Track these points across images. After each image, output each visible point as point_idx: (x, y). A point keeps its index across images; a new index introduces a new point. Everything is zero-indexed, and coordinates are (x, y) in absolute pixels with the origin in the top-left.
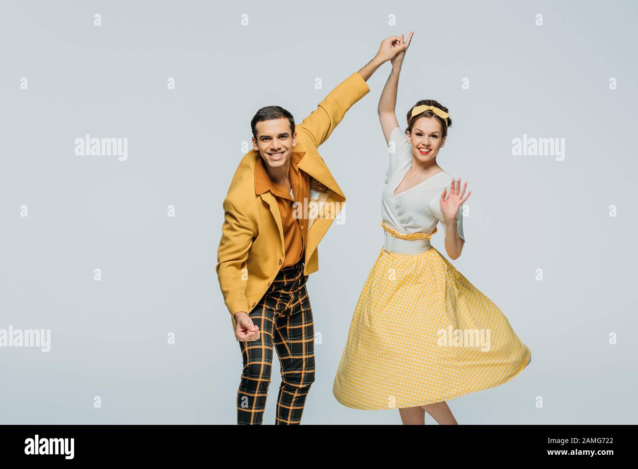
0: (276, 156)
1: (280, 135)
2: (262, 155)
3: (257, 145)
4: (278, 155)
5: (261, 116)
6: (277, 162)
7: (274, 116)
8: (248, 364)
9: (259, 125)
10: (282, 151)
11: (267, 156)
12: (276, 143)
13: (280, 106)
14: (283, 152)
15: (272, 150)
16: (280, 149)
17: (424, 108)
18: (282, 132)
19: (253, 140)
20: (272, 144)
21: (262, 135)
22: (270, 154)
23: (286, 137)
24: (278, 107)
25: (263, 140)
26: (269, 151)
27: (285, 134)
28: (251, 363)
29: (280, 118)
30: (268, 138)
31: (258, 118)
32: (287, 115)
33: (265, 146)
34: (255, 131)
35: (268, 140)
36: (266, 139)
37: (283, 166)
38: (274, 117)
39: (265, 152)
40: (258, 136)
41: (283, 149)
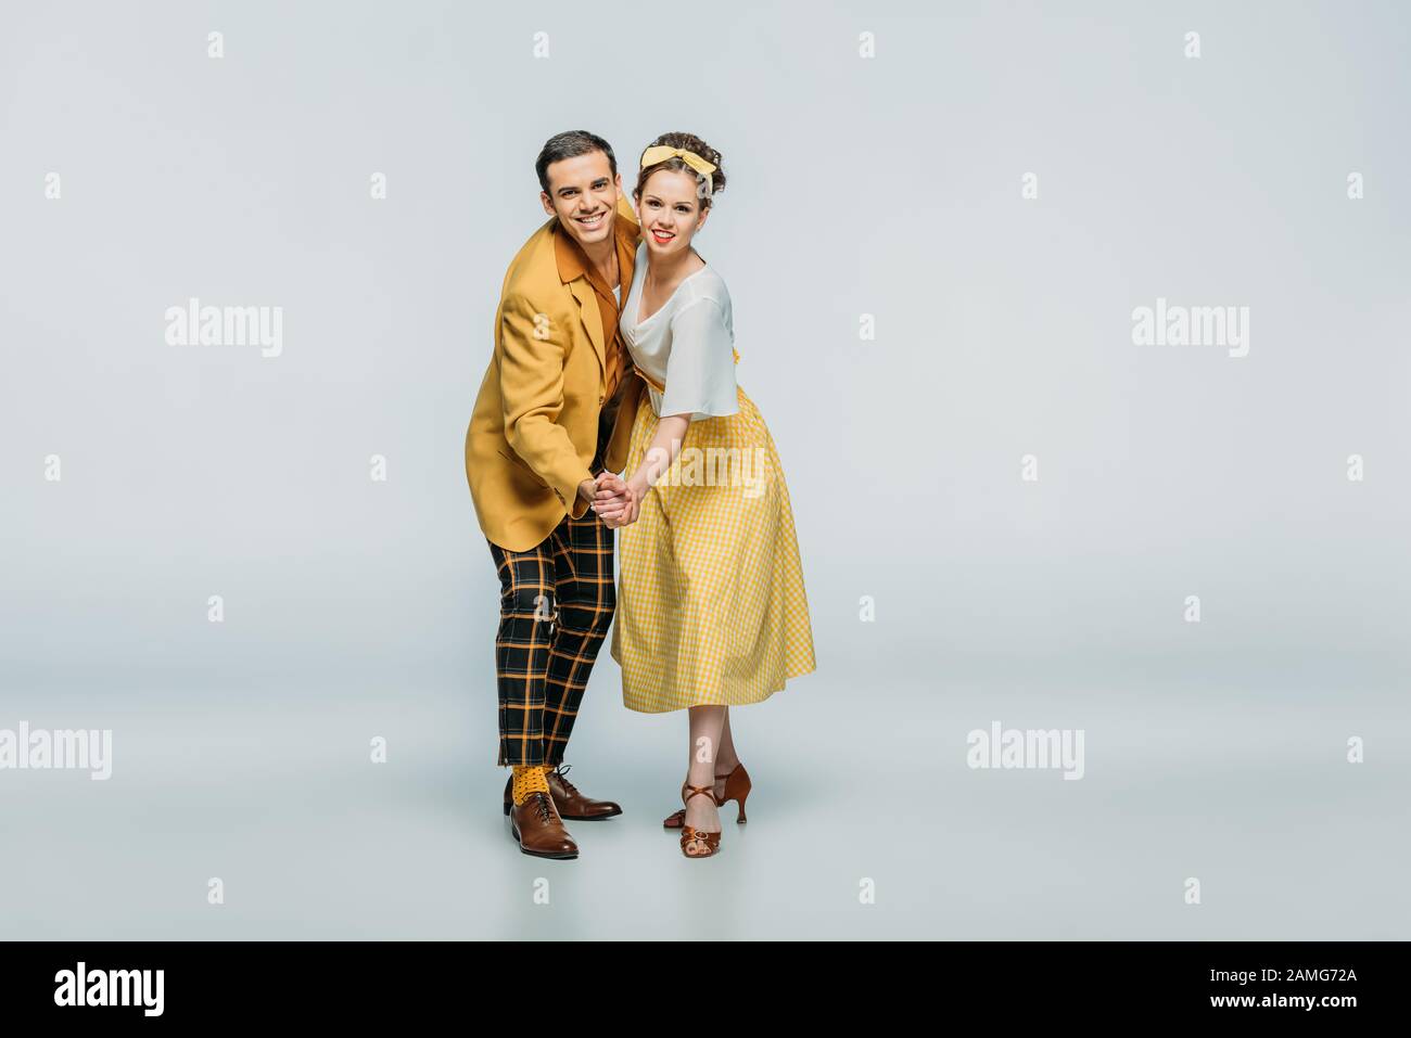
0: (593, 222)
1: (595, 182)
2: (564, 223)
3: (553, 207)
4: (595, 219)
5: (555, 153)
6: (594, 233)
7: (579, 149)
8: (514, 588)
9: (554, 169)
10: (599, 212)
11: (574, 224)
12: (591, 199)
13: (585, 130)
14: (603, 214)
15: (583, 211)
16: (597, 208)
17: (667, 153)
18: (597, 177)
19: (543, 198)
20: (582, 201)
21: (560, 187)
22: (579, 220)
23: (605, 184)
24: (582, 133)
25: (564, 194)
26: (577, 214)
27: (604, 179)
28: (519, 587)
29: (591, 152)
30: (574, 191)
31: (548, 157)
32: (601, 144)
33: (569, 205)
34: (545, 181)
35: (573, 195)
36: (570, 193)
37: (605, 239)
38: (578, 152)
39: (570, 218)
40: (554, 189)
41: (603, 208)
